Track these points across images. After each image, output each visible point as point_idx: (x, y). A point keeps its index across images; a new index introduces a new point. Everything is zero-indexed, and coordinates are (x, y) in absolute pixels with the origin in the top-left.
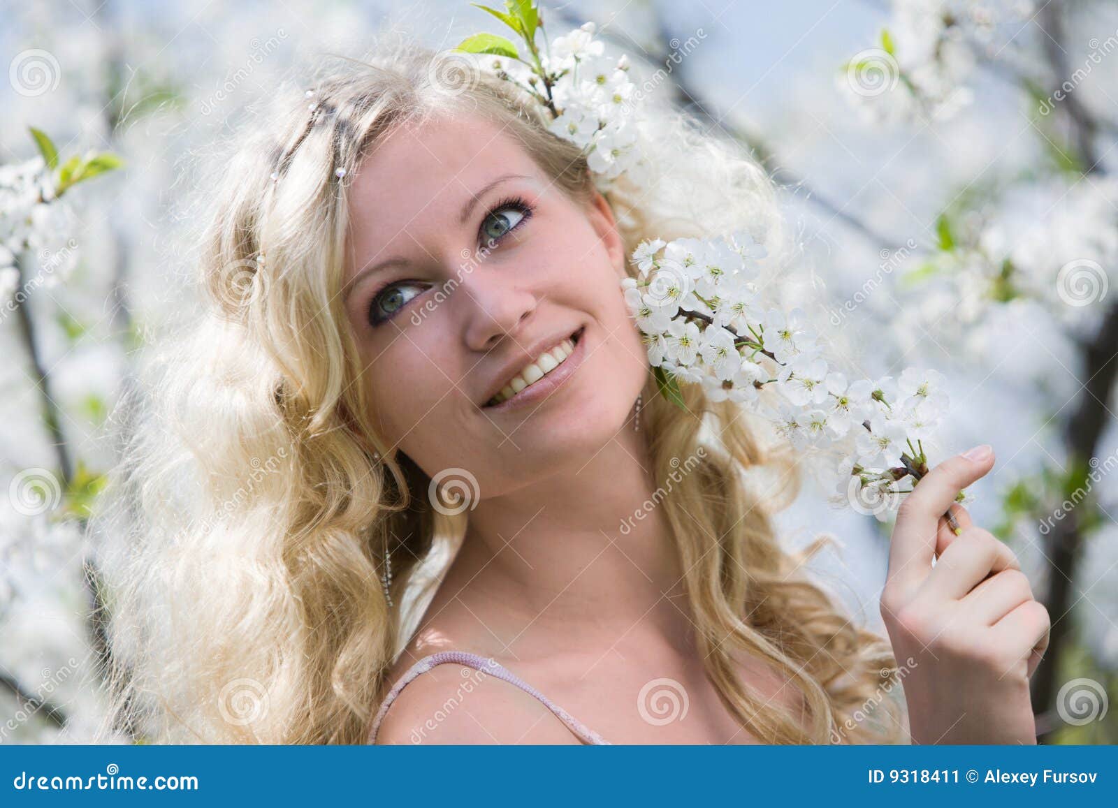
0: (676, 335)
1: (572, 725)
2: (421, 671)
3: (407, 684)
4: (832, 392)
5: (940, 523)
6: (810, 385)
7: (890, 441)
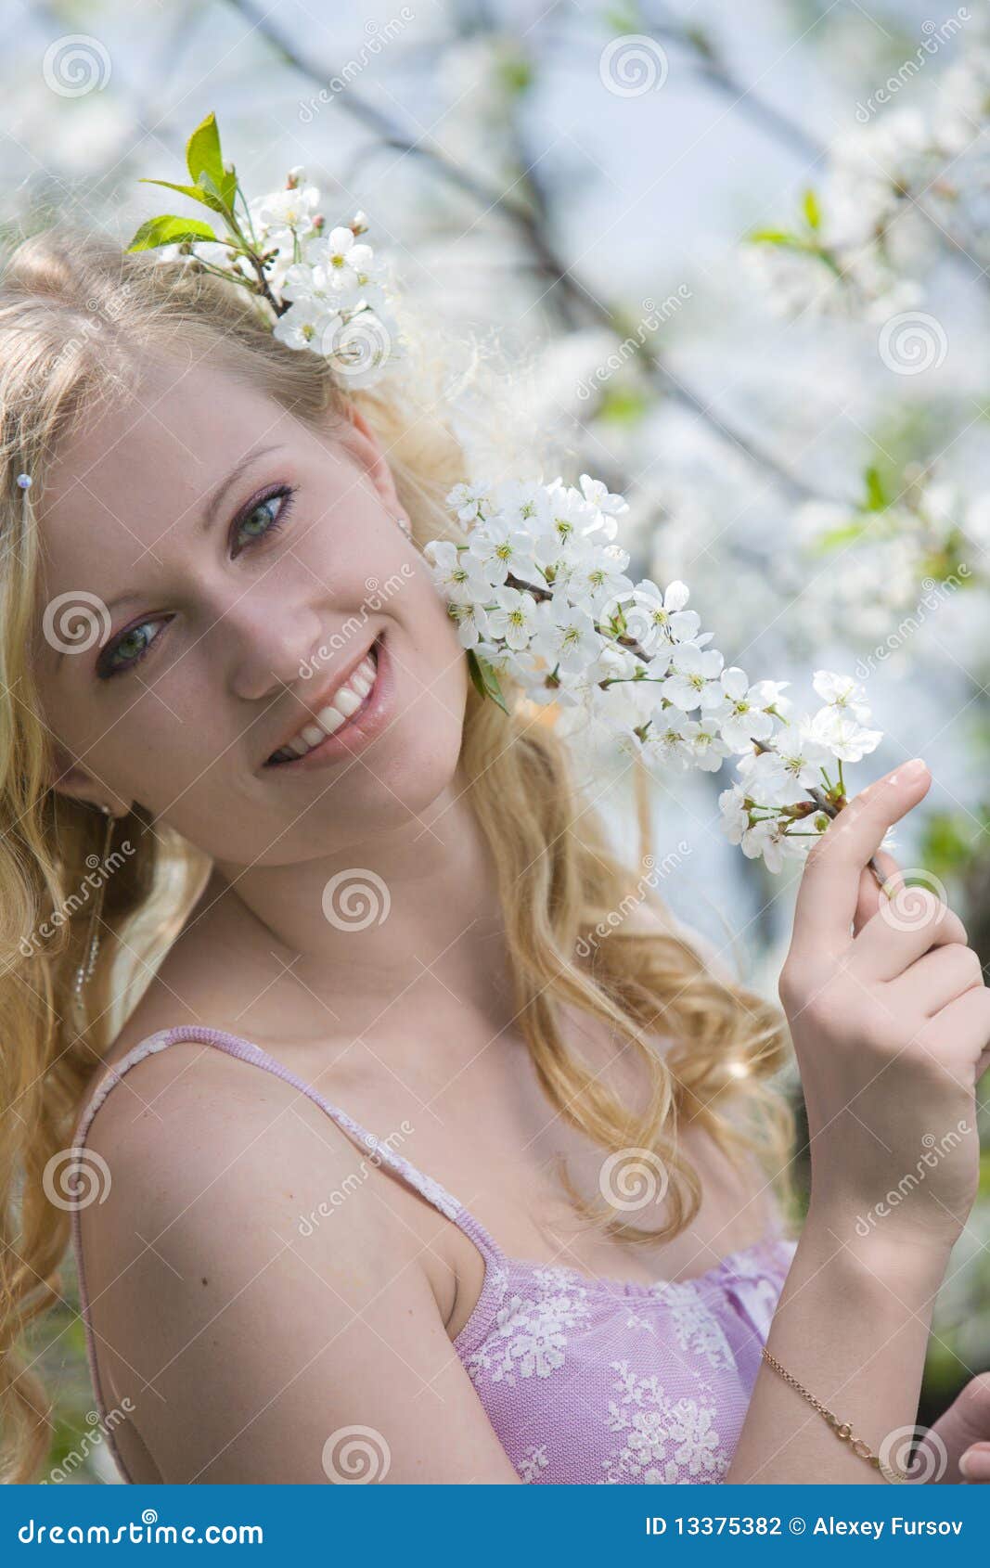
0: (506, 608)
1: (354, 1133)
2: (154, 1049)
3: (133, 1066)
4: (729, 695)
5: (862, 874)
6: (696, 684)
7: (805, 763)
